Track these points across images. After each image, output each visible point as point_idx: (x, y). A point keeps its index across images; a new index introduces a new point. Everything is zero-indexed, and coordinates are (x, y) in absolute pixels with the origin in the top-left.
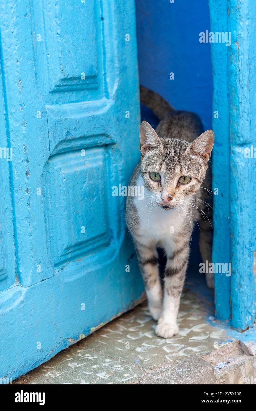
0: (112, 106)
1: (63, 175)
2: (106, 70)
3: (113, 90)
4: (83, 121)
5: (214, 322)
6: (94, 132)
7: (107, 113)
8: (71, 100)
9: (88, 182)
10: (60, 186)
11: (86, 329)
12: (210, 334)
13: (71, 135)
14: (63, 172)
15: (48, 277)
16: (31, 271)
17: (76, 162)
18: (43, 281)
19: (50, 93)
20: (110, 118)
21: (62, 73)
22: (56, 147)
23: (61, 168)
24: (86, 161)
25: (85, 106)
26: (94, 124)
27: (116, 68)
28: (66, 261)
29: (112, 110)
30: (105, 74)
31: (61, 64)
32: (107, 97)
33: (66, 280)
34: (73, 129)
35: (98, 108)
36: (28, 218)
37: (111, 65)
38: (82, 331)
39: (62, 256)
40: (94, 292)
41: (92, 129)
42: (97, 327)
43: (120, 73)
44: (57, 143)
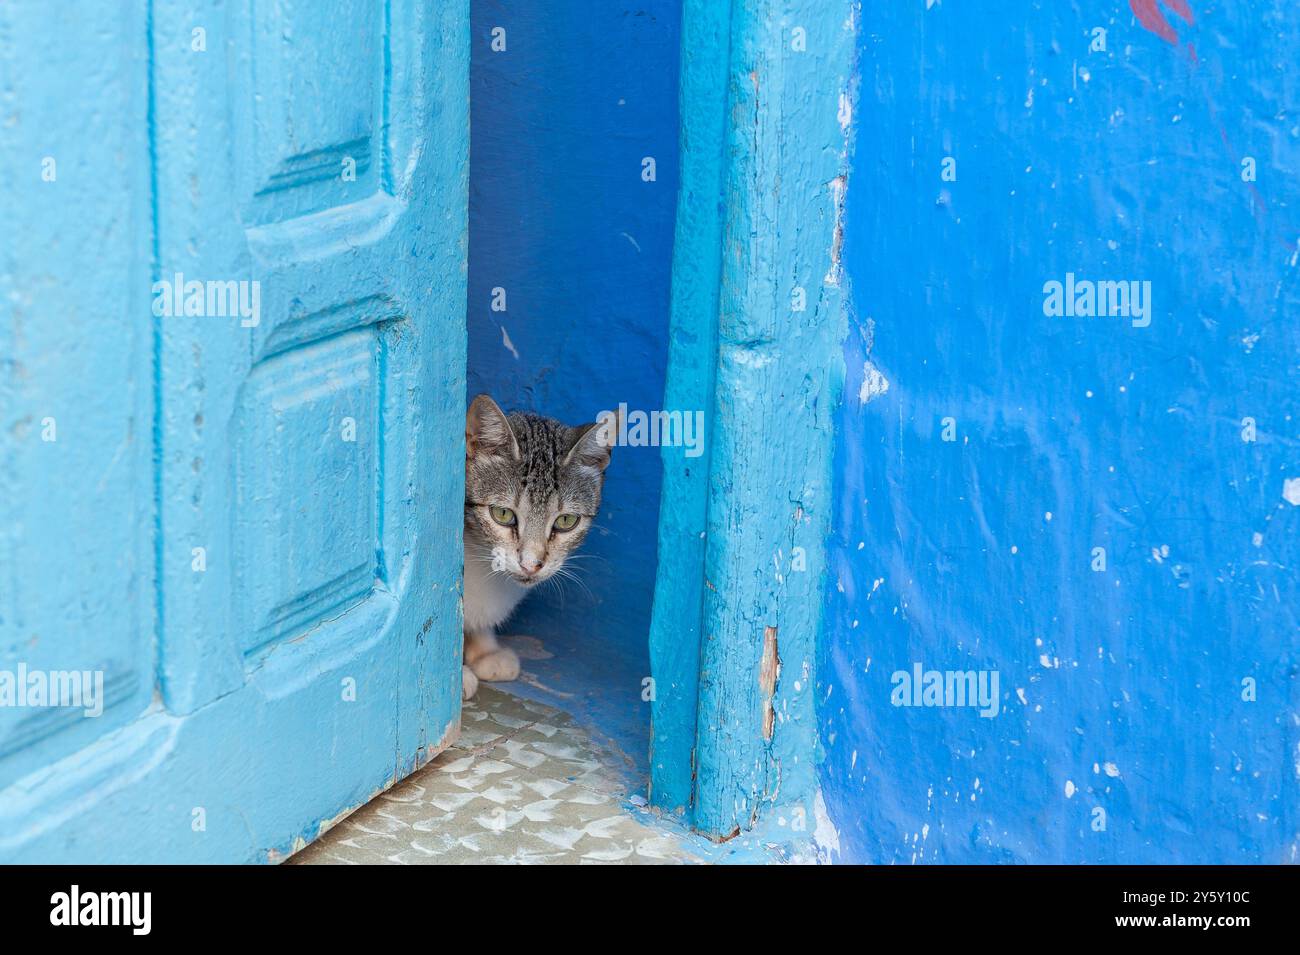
0: (403, 216)
1: (277, 416)
2: (391, 116)
3: (406, 170)
4: (331, 267)
5: (645, 811)
6: (356, 293)
7: (390, 238)
8: (302, 209)
9: (333, 429)
10: (267, 445)
11: (309, 826)
12: (634, 844)
13: (302, 308)
14: (276, 405)
15: (231, 689)
16: (194, 675)
17: (308, 375)
18: (221, 700)
19: (257, 195)
20: (395, 250)
21: (290, 142)
22: (266, 342)
23: (270, 397)
24: (331, 370)
25: (336, 222)
26: (357, 271)
27: (416, 108)
28: (268, 642)
29: (400, 228)
30: (386, 126)
31: (289, 119)
32: (389, 189)
33: (270, 696)
34: (307, 290)
35: (366, 226)
36: (193, 534)
37: (404, 102)
38: (299, 830)
39: (260, 630)
40: (332, 727)
41: (351, 285)
42: (333, 820)
43: (426, 123)
44: (269, 332)
